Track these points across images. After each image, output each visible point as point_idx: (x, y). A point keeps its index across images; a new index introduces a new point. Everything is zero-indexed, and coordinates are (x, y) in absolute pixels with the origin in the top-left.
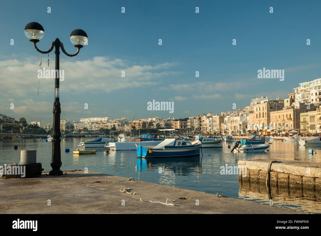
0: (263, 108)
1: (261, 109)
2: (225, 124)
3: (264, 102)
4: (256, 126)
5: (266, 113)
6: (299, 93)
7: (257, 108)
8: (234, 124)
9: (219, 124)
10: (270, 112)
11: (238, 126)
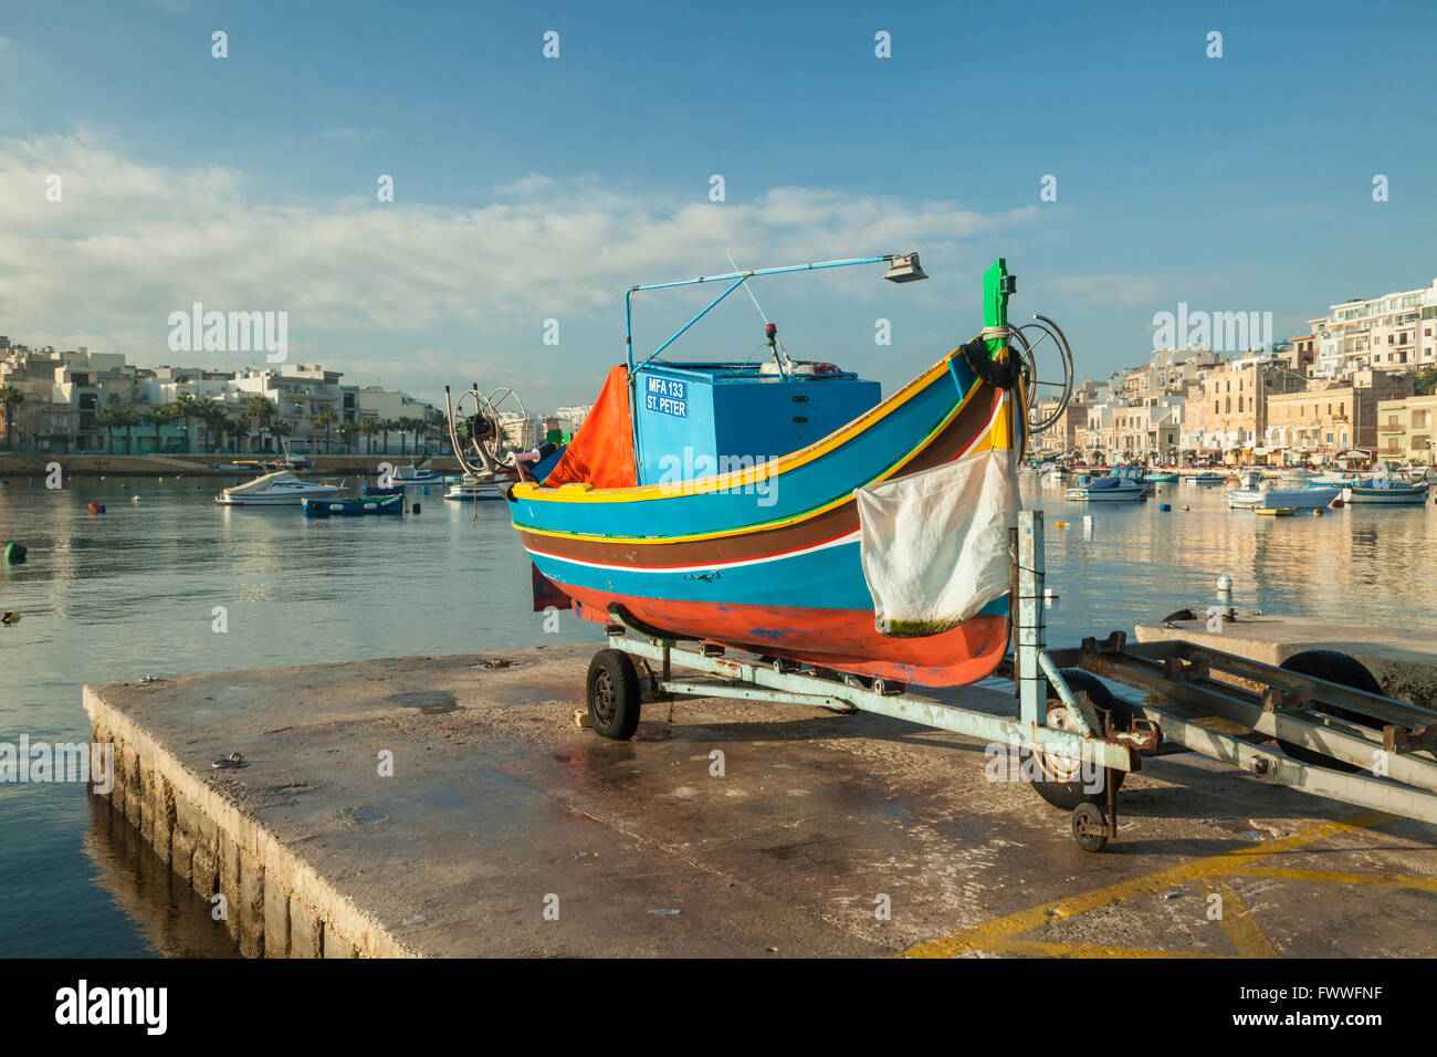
0: (1241, 382)
1: (1235, 386)
2: (1092, 427)
3: (1245, 367)
4: (1214, 439)
5: (1251, 399)
6: (1329, 334)
7: (1217, 384)
8: (1128, 431)
9: (1065, 431)
10: (1269, 397)
11: (1144, 436)
